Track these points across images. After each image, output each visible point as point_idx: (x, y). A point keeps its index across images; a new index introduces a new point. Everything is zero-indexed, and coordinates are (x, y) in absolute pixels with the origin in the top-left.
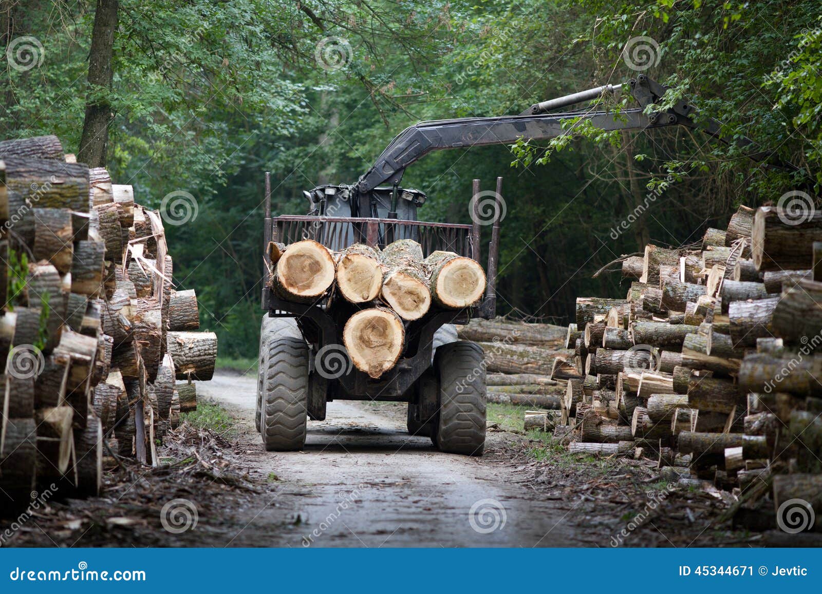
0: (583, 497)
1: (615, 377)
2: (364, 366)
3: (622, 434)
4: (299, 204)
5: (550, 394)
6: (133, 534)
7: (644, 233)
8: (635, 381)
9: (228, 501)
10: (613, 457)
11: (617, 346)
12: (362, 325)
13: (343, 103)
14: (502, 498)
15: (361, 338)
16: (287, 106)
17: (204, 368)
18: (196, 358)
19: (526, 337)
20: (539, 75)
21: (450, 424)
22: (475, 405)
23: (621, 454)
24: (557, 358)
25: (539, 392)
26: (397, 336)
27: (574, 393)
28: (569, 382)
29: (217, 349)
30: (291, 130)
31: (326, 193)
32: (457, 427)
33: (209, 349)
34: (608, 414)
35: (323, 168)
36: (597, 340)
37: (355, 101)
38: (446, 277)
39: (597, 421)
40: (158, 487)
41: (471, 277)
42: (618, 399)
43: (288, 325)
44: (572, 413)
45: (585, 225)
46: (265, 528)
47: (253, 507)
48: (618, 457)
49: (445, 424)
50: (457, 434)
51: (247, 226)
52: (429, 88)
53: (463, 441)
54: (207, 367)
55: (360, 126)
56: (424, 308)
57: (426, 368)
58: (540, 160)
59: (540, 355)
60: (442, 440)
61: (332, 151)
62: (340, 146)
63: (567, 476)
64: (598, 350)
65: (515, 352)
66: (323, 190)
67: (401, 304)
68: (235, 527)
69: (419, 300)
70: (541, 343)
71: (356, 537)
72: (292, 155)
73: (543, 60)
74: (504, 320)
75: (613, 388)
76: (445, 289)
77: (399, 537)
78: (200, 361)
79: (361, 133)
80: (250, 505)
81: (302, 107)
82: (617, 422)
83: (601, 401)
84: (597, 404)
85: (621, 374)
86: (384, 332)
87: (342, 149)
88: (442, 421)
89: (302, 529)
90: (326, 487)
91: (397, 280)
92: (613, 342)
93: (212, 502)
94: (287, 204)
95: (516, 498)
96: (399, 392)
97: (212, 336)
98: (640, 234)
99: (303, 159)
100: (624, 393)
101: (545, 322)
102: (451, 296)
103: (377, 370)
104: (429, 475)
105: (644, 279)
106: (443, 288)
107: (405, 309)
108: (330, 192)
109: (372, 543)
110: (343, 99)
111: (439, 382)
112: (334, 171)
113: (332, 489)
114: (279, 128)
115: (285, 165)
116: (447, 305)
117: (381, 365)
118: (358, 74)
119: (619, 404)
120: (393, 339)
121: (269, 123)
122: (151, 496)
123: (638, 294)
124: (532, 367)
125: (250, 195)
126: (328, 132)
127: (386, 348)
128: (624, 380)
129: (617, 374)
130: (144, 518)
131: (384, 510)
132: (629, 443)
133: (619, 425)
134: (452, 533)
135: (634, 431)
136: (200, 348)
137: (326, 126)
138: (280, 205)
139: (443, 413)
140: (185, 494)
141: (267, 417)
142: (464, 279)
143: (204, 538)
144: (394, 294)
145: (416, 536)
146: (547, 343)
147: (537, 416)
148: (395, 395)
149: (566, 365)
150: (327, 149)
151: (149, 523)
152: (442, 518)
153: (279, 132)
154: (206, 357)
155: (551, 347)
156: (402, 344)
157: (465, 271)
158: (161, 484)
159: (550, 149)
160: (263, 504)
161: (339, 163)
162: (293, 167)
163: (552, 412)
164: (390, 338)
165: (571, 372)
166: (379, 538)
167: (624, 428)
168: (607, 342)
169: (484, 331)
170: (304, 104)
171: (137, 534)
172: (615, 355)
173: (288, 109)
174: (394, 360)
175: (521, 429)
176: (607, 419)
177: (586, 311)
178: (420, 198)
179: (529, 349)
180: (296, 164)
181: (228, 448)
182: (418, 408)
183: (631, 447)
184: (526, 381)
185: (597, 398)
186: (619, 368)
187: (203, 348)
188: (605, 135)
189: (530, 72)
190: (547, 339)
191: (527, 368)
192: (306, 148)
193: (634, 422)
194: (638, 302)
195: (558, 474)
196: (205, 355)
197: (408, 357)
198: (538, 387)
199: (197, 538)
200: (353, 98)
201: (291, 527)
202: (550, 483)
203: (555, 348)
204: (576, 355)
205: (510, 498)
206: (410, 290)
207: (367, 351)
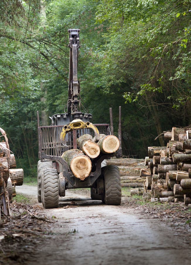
0: (167, 216)
1: (165, 174)
2: (78, 176)
3: (169, 194)
4: (34, 123)
5: (134, 182)
6: (22, 240)
7: (158, 124)
8: (175, 175)
9: (45, 226)
10: (167, 202)
11: (165, 163)
12: (77, 162)
13: (49, 86)
14: (138, 219)
15: (77, 166)
16: (33, 88)
17: (19, 181)
18: (17, 178)
19: (124, 163)
20: (122, 71)
21: (109, 195)
22: (117, 188)
23: (169, 201)
24: (142, 169)
25: (130, 182)
26: (89, 165)
27: (149, 181)
28: (147, 177)
29: (24, 174)
30: (35, 96)
31: (57, 117)
32: (112, 196)
33: (21, 175)
34: (163, 187)
35: (43, 109)
36: (158, 162)
37: (53, 85)
38: (106, 143)
39: (160, 190)
40: (21, 223)
41: (114, 142)
42: (167, 182)
43: (47, 164)
44: (149, 188)
45: (138, 123)
46: (64, 234)
47: (55, 228)
48: (168, 202)
49: (107, 195)
50: (112, 199)
51: (17, 131)
52: (86, 78)
53: (114, 201)
54: (21, 181)
55: (56, 94)
56: (98, 154)
57: (99, 175)
58: (134, 100)
59: (129, 169)
60: (106, 201)
61: (47, 103)
62: (49, 101)
63: (155, 210)
64: (159, 165)
65: (121, 169)
66: (56, 116)
67: (90, 152)
68: (54, 235)
69: (96, 151)
70: (129, 165)
71: (97, 235)
72: (32, 105)
73: (123, 66)
74: (115, 158)
75: (164, 178)
76: (106, 147)
77: (112, 234)
78: (18, 179)
79: (58, 96)
80: (53, 227)
81: (38, 88)
82: (167, 190)
83: (160, 183)
84: (159, 184)
85: (167, 173)
86: (85, 164)
87: (50, 102)
88: (106, 195)
89: (76, 233)
90: (74, 219)
91: (88, 144)
92: (164, 162)
93: (41, 227)
94: (30, 123)
95: (143, 218)
96: (91, 184)
97: (21, 170)
98: (157, 125)
99: (36, 107)
100: (169, 179)
101: (130, 157)
102: (108, 149)
103: (83, 177)
104: (107, 213)
105: (173, 139)
106: (105, 147)
107: (91, 154)
108: (59, 116)
109: (104, 237)
110: (49, 85)
111: (104, 180)
112: (48, 110)
113: (77, 220)
114: (31, 96)
115: (30, 109)
116: (107, 152)
117: (84, 175)
118: (62, 75)
119: (168, 184)
120: (88, 166)
121: (27, 94)
122: (19, 226)
123: (172, 145)
124: (127, 174)
125: (16, 121)
126: (44, 96)
127: (85, 169)
128: (169, 175)
129: (166, 173)
130: (23, 233)
131: (101, 225)
132: (172, 197)
133: (168, 191)
134: (130, 232)
135: (174, 193)
136: (17, 174)
137: (44, 95)
138: (27, 123)
139: (106, 191)
140: (31, 225)
141: (45, 198)
142: (112, 143)
143: (46, 239)
144: (87, 149)
145: (118, 234)
146: (131, 165)
147: (135, 190)
148: (89, 185)
149: (144, 171)
150: (45, 103)
151: (25, 235)
152: (123, 226)
153: (31, 97)
154: (20, 177)
155: (133, 166)
156: (91, 167)
157: (112, 140)
158: (21, 222)
159: (138, 96)
160: (58, 226)
161: (49, 107)
162: (33, 109)
163: (140, 188)
164: (87, 165)
165: (147, 174)
166: (106, 235)
167: (170, 192)
168: (162, 162)
169: (109, 162)
170: (39, 87)
171: (24, 239)
172: (165, 166)
173: (34, 89)
174: (89, 173)
175: (130, 195)
176: (163, 189)
177: (152, 151)
178: (90, 116)
179: (125, 167)
180: (34, 109)
181: (32, 208)
182: (97, 190)
183: (173, 199)
184: (126, 179)
185: (159, 182)
186: (167, 171)
187: (19, 174)
188: (157, 89)
189: (119, 70)
190: (131, 163)
191: (125, 174)
192: (37, 103)
193: (175, 190)
194: (172, 147)
195: (151, 209)
196: (19, 177)
197: (93, 172)
198: (130, 180)
199: (43, 239)
200: (53, 84)
201: (73, 233)
202: (150, 213)
203: (134, 166)
204: (149, 168)
205: (141, 218)
206: (93, 147)
207: (79, 171)
